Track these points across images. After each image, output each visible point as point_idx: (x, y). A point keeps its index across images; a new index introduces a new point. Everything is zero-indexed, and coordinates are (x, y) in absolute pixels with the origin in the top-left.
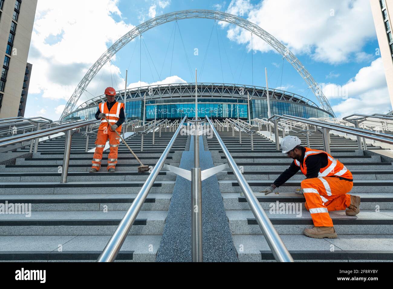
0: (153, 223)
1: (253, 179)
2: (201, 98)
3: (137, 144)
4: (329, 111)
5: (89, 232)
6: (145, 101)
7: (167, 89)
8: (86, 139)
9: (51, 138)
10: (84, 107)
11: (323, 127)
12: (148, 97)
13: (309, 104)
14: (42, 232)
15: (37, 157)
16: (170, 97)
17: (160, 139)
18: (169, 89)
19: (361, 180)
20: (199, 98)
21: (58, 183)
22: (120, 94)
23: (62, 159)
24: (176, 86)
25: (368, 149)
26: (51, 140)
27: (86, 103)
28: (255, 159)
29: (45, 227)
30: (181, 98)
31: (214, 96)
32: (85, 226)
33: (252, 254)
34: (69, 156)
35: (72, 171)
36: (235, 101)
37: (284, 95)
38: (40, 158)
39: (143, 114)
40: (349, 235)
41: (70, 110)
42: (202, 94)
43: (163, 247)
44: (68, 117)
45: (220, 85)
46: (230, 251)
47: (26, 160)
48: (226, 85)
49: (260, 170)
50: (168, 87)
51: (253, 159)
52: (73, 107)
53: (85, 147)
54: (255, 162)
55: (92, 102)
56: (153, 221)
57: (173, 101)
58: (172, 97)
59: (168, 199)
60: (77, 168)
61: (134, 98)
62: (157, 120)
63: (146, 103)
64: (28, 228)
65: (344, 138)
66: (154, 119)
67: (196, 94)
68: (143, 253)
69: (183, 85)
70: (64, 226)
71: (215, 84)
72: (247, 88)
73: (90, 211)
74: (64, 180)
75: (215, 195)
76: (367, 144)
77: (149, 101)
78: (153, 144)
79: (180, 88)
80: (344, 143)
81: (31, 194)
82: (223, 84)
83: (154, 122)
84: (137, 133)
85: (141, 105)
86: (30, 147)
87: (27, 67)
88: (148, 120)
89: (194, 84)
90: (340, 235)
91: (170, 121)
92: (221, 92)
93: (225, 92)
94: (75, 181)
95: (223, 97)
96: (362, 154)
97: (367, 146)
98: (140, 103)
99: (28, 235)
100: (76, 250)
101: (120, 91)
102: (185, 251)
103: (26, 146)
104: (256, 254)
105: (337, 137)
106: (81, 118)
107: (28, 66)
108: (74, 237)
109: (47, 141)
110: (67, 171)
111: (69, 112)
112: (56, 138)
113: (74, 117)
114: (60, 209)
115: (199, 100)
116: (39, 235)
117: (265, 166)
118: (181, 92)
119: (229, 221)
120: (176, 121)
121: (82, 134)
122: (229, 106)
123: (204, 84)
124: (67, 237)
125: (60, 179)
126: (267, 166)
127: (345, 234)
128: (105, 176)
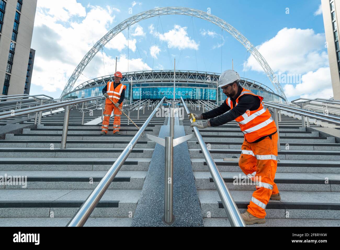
0: (135, 180)
1: (217, 148)
2: (179, 83)
3: (125, 120)
4: (282, 96)
5: (84, 187)
6: (132, 84)
7: (151, 75)
8: (82, 115)
9: (52, 113)
10: (80, 88)
11: (274, 108)
12: (135, 81)
13: (266, 90)
14: (45, 187)
15: (41, 128)
16: (153, 82)
17: (144, 115)
18: (152, 75)
19: (302, 150)
20: (177, 83)
21: (59, 149)
22: (111, 78)
23: (62, 130)
24: (158, 73)
25: (310, 127)
26: (53, 114)
27: (82, 85)
28: (219, 133)
29: (48, 182)
30: (162, 82)
31: (189, 82)
32: (81, 182)
33: (211, 204)
34: (68, 127)
35: (70, 139)
36: (207, 86)
37: (247, 82)
38: (43, 128)
39: (130, 95)
40: (288, 191)
41: (69, 90)
42: (179, 79)
43: (143, 198)
44: (67, 96)
45: (194, 72)
46: (195, 201)
47: (31, 130)
48: (199, 72)
49: (223, 141)
50: (151, 73)
51: (217, 133)
52: (71, 88)
53: (81, 121)
54: (219, 135)
55: (88, 84)
56: (135, 179)
57: (155, 85)
58: (155, 81)
59: (148, 162)
60: (75, 137)
61: (123, 82)
62: (142, 100)
63: (133, 86)
64: (33, 183)
65: (292, 117)
66: (139, 99)
67: (175, 79)
68: (126, 202)
69: (164, 71)
70: (63, 182)
71: (190, 72)
72: (216, 76)
73: (85, 171)
74: (64, 146)
75: (186, 160)
76: (310, 123)
77: (135, 85)
78: (138, 120)
79: (161, 74)
80: (292, 122)
81: (36, 157)
82: (197, 71)
83: (139, 102)
84: (125, 110)
85: (128, 88)
86: (34, 120)
87: (31, 53)
88: (134, 100)
89: (173, 71)
90: (281, 191)
91: (152, 101)
92: (195, 79)
93: (198, 79)
94: (73, 147)
95: (197, 82)
96: (304, 130)
97: (310, 125)
98: (128, 86)
99: (34, 189)
100: (73, 200)
101: (111, 75)
102: (160, 201)
103: (32, 119)
104: (214, 204)
105: (287, 117)
106: (78, 97)
107: (32, 51)
108: (71, 190)
109: (49, 116)
110: (66, 139)
111: (68, 92)
112: (57, 113)
113: (72, 96)
114: (61, 169)
115: (176, 85)
116: (43, 189)
117: (226, 138)
118: (162, 77)
119: (195, 179)
120: (157, 101)
121: (79, 110)
122: (202, 90)
123: (182, 71)
124: (66, 190)
125: (60, 145)
126: (229, 138)
127: (285, 191)
128: (98, 144)
